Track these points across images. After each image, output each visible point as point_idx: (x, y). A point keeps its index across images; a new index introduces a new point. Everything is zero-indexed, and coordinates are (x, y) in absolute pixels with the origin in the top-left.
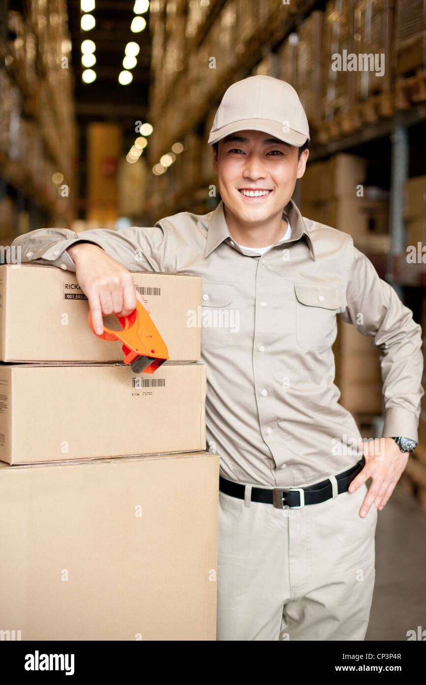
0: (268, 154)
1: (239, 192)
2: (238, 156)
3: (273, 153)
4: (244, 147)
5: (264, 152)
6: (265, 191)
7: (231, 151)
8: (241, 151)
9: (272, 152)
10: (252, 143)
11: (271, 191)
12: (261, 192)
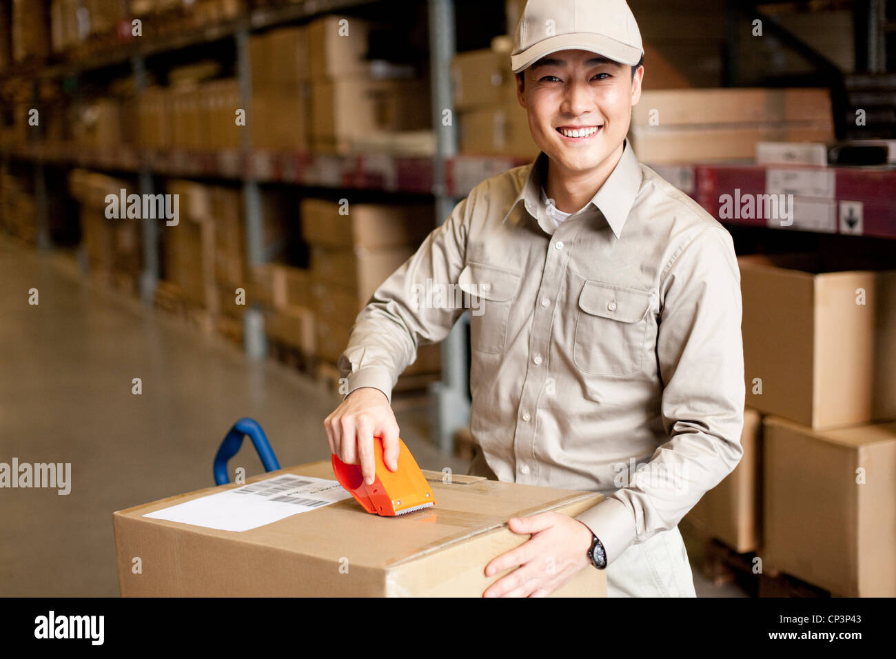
0: (592, 80)
1: (557, 132)
2: (554, 85)
3: (599, 77)
4: (560, 73)
5: (587, 77)
6: (592, 129)
7: (543, 79)
8: (556, 78)
9: (597, 75)
10: (570, 66)
11: (600, 127)
12: (587, 130)
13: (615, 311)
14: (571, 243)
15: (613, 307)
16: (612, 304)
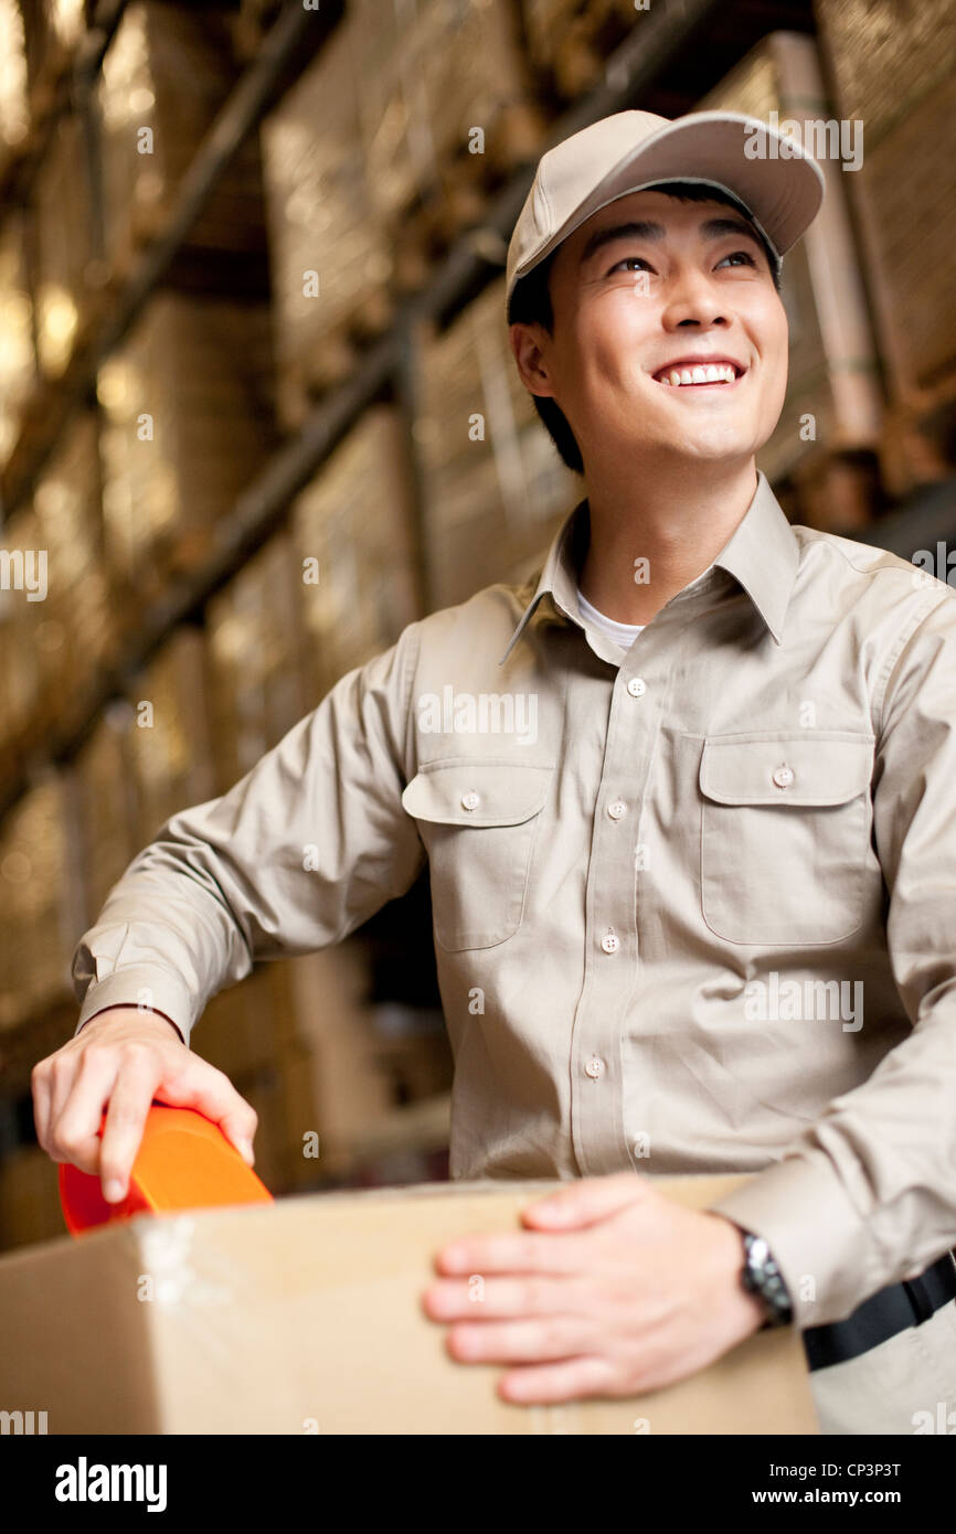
0: (717, 267)
1: (656, 383)
3: (733, 261)
4: (649, 251)
5: (709, 259)
7: (614, 270)
8: (643, 262)
13: (794, 786)
14: (664, 681)
15: (786, 777)
16: (783, 771)
